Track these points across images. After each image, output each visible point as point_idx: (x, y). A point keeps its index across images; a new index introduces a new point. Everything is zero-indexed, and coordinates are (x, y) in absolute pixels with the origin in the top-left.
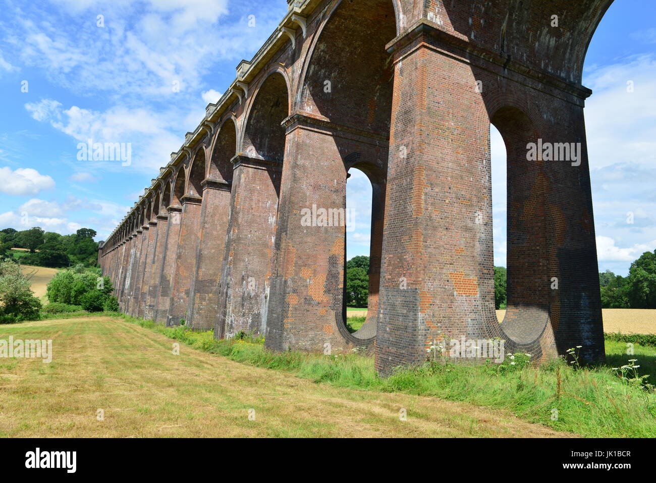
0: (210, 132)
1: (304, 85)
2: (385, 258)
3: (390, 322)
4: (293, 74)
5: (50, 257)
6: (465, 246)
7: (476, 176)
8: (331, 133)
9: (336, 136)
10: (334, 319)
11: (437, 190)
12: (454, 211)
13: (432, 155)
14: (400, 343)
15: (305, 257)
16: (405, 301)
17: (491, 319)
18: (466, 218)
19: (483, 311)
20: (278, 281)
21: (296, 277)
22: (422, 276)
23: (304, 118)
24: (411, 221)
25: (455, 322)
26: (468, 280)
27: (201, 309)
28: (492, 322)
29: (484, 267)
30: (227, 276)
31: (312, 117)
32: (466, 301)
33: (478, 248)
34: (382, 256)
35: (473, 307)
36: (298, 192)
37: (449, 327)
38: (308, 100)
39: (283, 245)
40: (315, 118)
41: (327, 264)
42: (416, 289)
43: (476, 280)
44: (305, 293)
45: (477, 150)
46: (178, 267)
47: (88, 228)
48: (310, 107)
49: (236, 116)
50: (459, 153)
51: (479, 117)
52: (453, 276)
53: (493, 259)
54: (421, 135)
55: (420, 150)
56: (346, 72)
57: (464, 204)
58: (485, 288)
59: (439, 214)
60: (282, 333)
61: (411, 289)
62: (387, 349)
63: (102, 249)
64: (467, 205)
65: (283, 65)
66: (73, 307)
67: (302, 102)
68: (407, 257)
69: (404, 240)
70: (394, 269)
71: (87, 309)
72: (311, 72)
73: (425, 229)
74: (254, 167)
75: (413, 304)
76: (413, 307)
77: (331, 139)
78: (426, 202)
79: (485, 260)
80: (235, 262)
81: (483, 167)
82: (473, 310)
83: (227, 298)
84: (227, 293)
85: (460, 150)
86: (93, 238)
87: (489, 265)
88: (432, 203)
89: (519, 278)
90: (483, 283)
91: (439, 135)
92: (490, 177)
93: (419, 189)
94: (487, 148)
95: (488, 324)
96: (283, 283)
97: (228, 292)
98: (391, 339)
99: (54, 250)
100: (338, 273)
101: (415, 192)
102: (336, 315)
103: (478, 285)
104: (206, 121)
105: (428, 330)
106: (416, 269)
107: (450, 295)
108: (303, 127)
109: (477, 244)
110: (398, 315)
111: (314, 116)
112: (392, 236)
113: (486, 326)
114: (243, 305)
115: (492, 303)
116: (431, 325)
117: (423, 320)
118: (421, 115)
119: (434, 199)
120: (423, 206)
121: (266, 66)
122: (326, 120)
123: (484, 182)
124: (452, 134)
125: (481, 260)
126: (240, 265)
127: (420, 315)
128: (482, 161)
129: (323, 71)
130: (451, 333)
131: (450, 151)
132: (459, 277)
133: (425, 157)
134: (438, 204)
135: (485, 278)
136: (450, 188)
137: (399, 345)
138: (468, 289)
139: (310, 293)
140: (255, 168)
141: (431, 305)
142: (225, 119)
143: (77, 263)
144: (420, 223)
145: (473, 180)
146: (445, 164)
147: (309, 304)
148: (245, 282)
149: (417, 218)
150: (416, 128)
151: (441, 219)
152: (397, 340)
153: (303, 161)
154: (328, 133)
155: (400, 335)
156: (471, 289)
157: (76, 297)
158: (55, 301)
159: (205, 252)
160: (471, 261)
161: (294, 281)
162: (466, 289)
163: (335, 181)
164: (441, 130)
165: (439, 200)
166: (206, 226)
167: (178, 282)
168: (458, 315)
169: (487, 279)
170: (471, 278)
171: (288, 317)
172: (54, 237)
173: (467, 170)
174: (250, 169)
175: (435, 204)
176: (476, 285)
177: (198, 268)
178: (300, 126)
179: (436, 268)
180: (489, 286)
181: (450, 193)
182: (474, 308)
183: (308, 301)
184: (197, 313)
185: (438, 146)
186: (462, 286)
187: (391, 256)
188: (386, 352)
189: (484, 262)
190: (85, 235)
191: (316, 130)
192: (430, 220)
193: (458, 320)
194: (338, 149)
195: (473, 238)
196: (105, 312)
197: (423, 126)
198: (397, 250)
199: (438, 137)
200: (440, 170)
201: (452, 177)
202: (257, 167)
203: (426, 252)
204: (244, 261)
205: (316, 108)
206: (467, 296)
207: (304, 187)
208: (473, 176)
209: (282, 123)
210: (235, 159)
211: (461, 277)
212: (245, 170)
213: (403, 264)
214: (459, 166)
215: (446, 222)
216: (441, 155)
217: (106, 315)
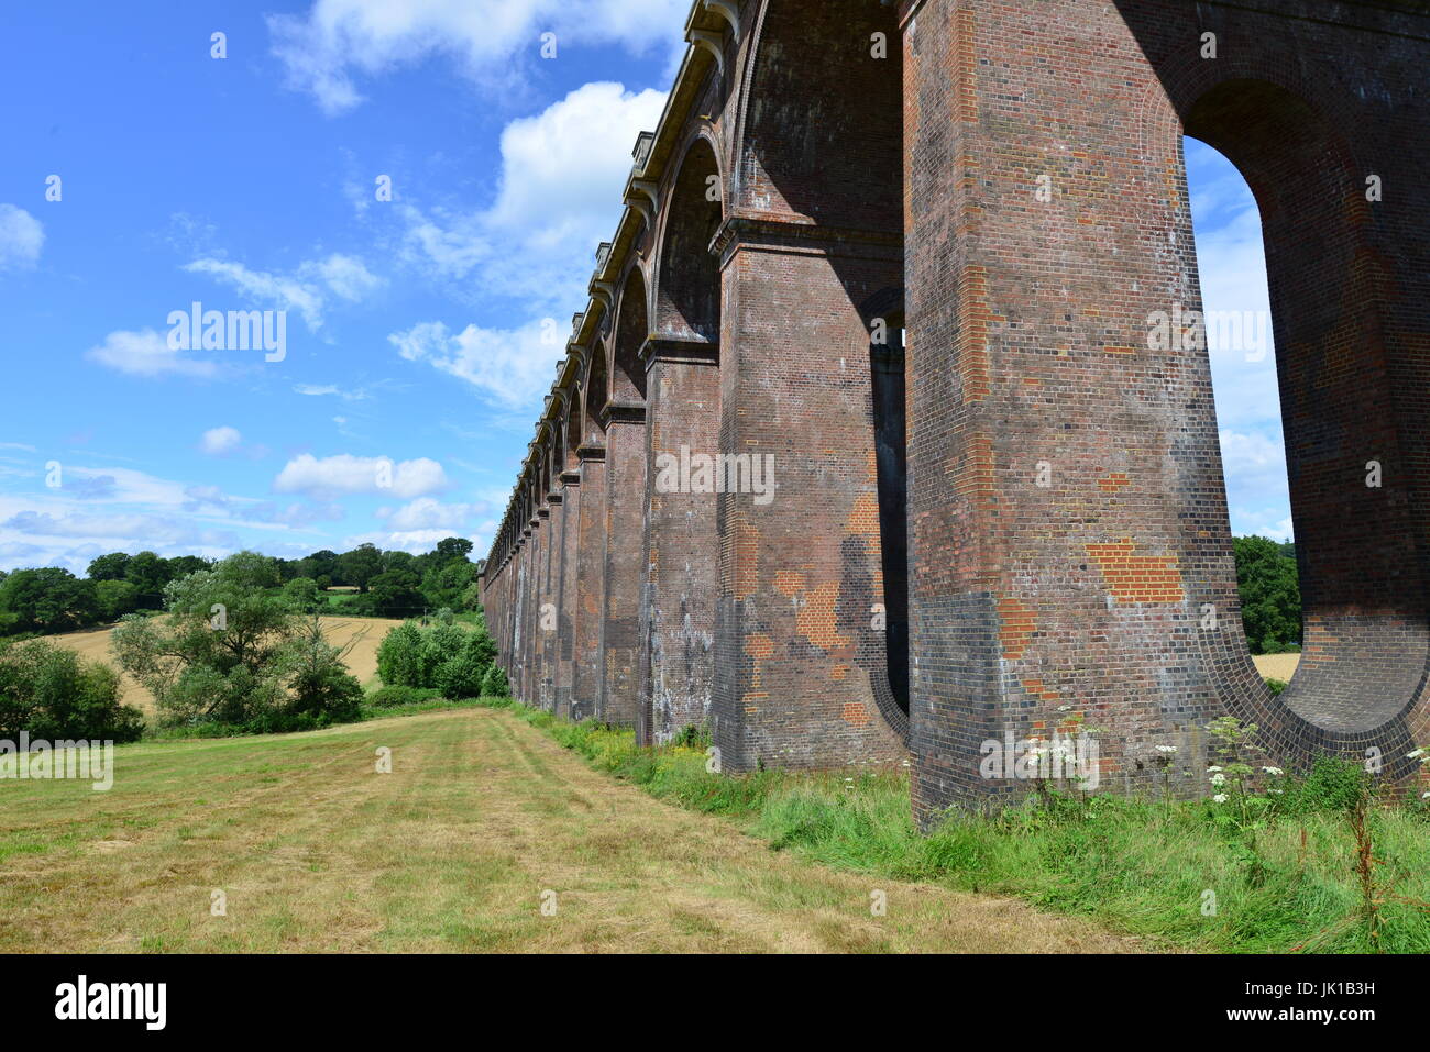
0: (609, 304)
1: (745, 149)
2: (915, 523)
3: (935, 686)
4: (724, 134)
5: (392, 598)
6: (1131, 470)
7: (1147, 278)
8: (822, 252)
9: (835, 256)
10: (868, 689)
11: (1028, 326)
12: (1087, 378)
13: (1005, 237)
14: (961, 742)
15: (783, 545)
16: (963, 630)
17: (1235, 667)
18: (1127, 392)
19: (1203, 644)
20: (727, 606)
21: (764, 594)
22: (1001, 558)
23: (750, 226)
24: (961, 415)
25: (1115, 680)
26: (1147, 560)
27: (622, 682)
28: (1237, 674)
29: (1197, 522)
30: (648, 606)
31: (771, 219)
32: (1147, 618)
33: (1173, 471)
34: (909, 518)
35: (1171, 636)
36: (753, 397)
37: (1099, 694)
38: (759, 181)
39: (730, 523)
40: (779, 220)
41: (838, 558)
42: (986, 594)
43: (1173, 560)
44: (789, 630)
45: (1146, 207)
46: (581, 597)
47: (456, 537)
48: (765, 199)
49: (644, 258)
50: (1090, 222)
51: (1144, 121)
52: (1100, 554)
53: (1225, 497)
54: (967, 186)
55: (968, 227)
56: (842, 101)
57: (1118, 356)
58: (1206, 579)
59: (1039, 388)
60: (741, 728)
61: (974, 595)
62: (934, 759)
63: (482, 575)
64: (1127, 357)
65: (706, 118)
66: (423, 692)
67: (744, 188)
68: (959, 511)
69: (949, 469)
70: (934, 547)
71: (449, 696)
72: (757, 117)
73: (1001, 433)
74: (687, 360)
75: (980, 636)
76: (982, 644)
77: (824, 264)
78: (996, 359)
79: (1198, 503)
80: (663, 573)
81: (1169, 252)
82: (1173, 644)
83: (652, 655)
84: (650, 643)
85: (1092, 214)
86: (468, 555)
87: (1214, 516)
88: (1015, 363)
89: (1331, 549)
90: (1198, 566)
91: (1025, 182)
92: (1194, 277)
93: (973, 328)
94: (1176, 198)
95: (1225, 680)
96: (734, 611)
97: (654, 642)
98: (940, 733)
99: (397, 584)
100: (870, 579)
101: (963, 339)
102: (873, 679)
103: (1182, 572)
104: (596, 280)
105: (1033, 704)
106: (982, 541)
107: (1093, 606)
108: (752, 246)
109: (1170, 462)
110: (951, 669)
111: (775, 215)
112: (926, 461)
113: (1218, 687)
114: (688, 668)
115: (1231, 622)
116: (1040, 689)
117: (1014, 677)
118: (966, 136)
119: (1022, 350)
120: (988, 372)
121: (682, 132)
122: (804, 223)
123: (1177, 291)
124: (1063, 175)
125: (1185, 505)
126: (675, 580)
127: (1004, 665)
128: (1166, 235)
129: (785, 109)
130: (1105, 711)
131: (1060, 220)
132: (1118, 554)
133: (985, 244)
134: (1034, 362)
135: (1204, 554)
136: (1068, 318)
137: (958, 749)
138: (1150, 586)
139: (801, 630)
140: (689, 363)
141: (1036, 635)
142: (628, 268)
143: (439, 606)
144: (984, 417)
145: (1141, 288)
146: (1050, 255)
147: (803, 656)
148: (688, 616)
149: (973, 405)
150: (955, 172)
151: (1049, 401)
152: (953, 734)
153: (758, 324)
154: (815, 251)
155: (958, 722)
156: (1160, 586)
157: (427, 671)
158: (392, 682)
159: (620, 560)
160: (1152, 508)
161: (759, 603)
162: (1143, 586)
163: (842, 361)
164: (1028, 166)
165: (1037, 351)
166: (618, 503)
167: (584, 629)
168: (1123, 659)
169: (1211, 554)
170: (1158, 554)
171: (752, 690)
172: (401, 560)
173: (1117, 264)
174: (678, 367)
175: (1025, 363)
176: (1176, 572)
177: (608, 594)
178: (744, 245)
179: (1043, 534)
180: (1217, 573)
181: (1070, 330)
182: (1175, 638)
183: (799, 648)
184: (614, 691)
185: (1024, 210)
186: (1131, 579)
187: (926, 514)
188: (932, 767)
189: (1195, 509)
190: (453, 550)
191: (783, 248)
192: (1015, 407)
193: (1126, 672)
194: (843, 285)
195: (1155, 446)
196: (482, 699)
197: (973, 164)
198: (936, 498)
199: (1019, 187)
200: (1034, 273)
201: (1073, 287)
202: (694, 360)
203: (1007, 494)
204: (682, 570)
205: (779, 197)
206: (1149, 606)
207: (766, 382)
208: (1140, 277)
209: (710, 246)
210: (645, 348)
211: (1126, 554)
212: (667, 369)
213: (951, 531)
214: (1091, 257)
215: (1062, 409)
216: (1033, 233)
217: (483, 705)
